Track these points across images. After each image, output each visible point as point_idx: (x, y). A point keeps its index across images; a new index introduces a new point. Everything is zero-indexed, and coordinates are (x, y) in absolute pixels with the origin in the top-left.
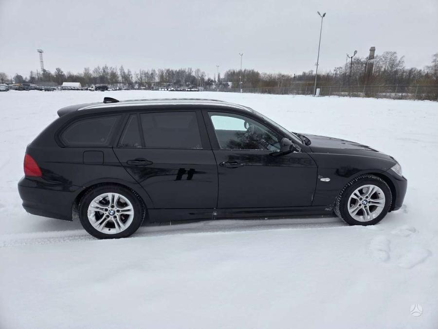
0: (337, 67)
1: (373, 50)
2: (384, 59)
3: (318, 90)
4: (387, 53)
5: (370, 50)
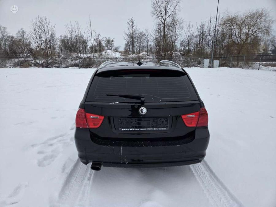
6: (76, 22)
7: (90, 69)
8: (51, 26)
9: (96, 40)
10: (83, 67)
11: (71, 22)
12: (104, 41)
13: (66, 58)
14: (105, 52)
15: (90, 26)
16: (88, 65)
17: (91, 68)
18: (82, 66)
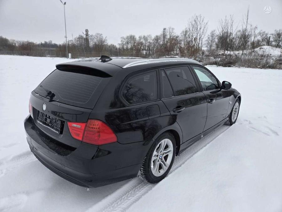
0: (69, 40)
1: (87, 31)
2: (96, 37)
3: (70, 55)
4: (98, 34)
5: (86, 31)
6: (231, 15)
7: (229, 67)
8: (204, 23)
9: (261, 35)
10: (222, 66)
11: (226, 17)
12: (272, 35)
13: (210, 56)
14: (260, 49)
15: (247, 18)
16: (229, 63)
17: (232, 66)
18: (222, 64)
